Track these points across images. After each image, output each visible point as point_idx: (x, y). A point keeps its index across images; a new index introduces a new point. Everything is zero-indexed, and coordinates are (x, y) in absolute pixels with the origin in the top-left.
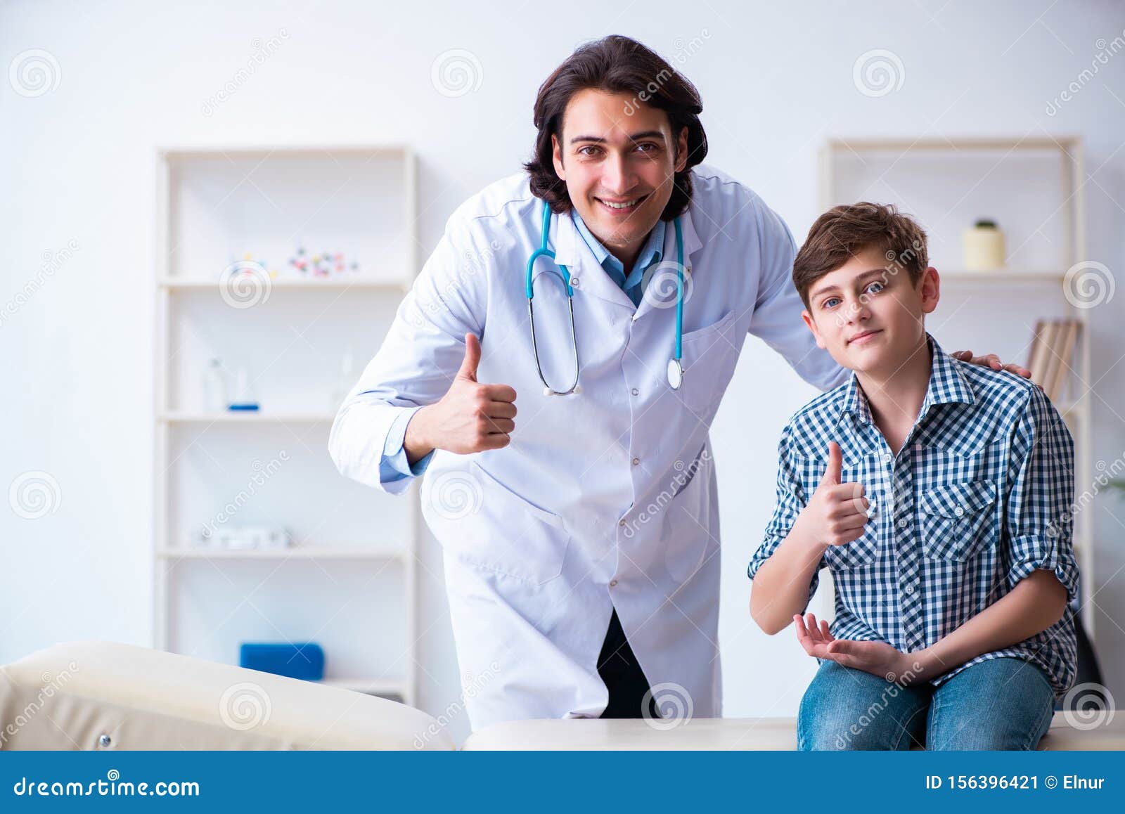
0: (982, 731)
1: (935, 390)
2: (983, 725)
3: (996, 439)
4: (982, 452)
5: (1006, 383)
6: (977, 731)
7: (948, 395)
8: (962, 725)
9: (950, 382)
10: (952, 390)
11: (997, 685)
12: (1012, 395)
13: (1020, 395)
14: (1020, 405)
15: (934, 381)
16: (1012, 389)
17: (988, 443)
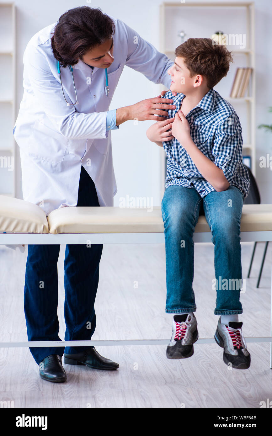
0: (227, 212)
1: (202, 102)
2: (227, 210)
3: (214, 124)
4: (209, 126)
5: (224, 109)
6: (225, 212)
7: (204, 106)
8: (219, 210)
9: (208, 103)
10: (207, 105)
11: (226, 195)
12: (224, 113)
13: (226, 114)
14: (225, 117)
15: (203, 100)
16: (225, 111)
17: (211, 124)
